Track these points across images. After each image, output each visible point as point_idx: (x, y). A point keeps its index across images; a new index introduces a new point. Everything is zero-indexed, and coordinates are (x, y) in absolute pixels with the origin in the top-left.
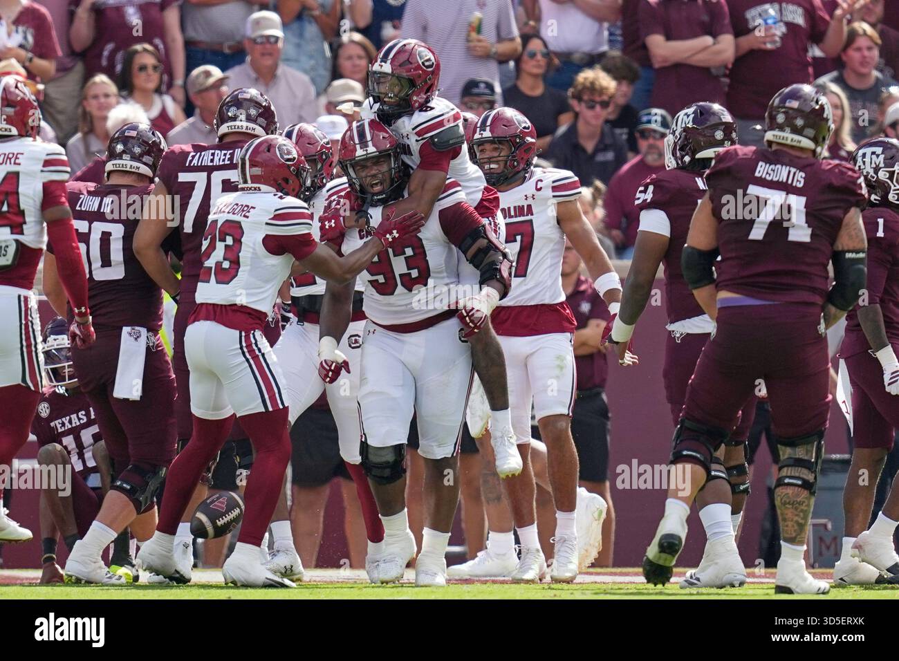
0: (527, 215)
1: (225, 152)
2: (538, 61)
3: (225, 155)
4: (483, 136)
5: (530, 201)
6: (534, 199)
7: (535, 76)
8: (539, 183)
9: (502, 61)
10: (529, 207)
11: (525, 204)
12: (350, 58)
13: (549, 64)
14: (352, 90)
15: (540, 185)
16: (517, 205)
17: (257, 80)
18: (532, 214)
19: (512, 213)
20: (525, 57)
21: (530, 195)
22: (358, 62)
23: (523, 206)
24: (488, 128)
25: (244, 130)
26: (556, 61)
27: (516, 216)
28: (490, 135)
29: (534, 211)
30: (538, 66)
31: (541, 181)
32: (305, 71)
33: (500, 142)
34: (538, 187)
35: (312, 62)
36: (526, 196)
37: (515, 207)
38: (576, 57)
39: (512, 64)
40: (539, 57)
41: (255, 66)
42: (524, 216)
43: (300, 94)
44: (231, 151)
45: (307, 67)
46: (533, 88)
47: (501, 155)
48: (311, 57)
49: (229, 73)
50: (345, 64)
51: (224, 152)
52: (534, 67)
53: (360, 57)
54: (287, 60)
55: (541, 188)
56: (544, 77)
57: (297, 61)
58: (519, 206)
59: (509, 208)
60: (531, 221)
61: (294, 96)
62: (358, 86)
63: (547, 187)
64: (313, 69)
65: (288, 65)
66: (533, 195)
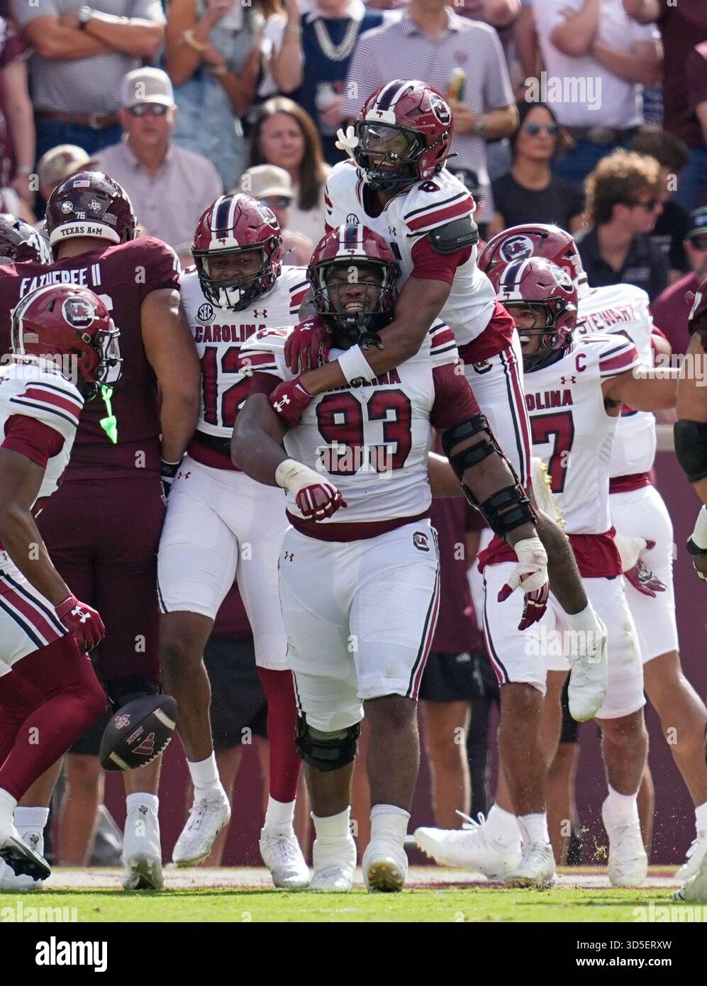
0: (564, 404)
1: (77, 271)
2: (542, 139)
3: (77, 276)
4: (511, 298)
5: (568, 386)
6: (574, 382)
7: (538, 161)
8: (581, 359)
9: (491, 138)
10: (567, 393)
11: (562, 389)
12: (279, 134)
13: (558, 144)
14: (276, 180)
15: (582, 362)
16: (549, 390)
17: (138, 167)
18: (571, 403)
19: (543, 402)
20: (524, 134)
21: (568, 377)
22: (289, 140)
23: (558, 392)
24: (517, 287)
25: (85, 234)
26: (568, 140)
27: (548, 406)
28: (521, 298)
29: (574, 397)
30: (543, 147)
31: (583, 356)
32: (205, 153)
33: (535, 308)
34: (581, 366)
35: (215, 141)
36: (563, 378)
37: (546, 394)
38: (596, 133)
39: (505, 143)
40: (544, 134)
41: (135, 146)
42: (559, 405)
43: (199, 187)
44: (86, 269)
45: (208, 147)
46: (535, 178)
47: (536, 326)
48: (214, 133)
49: (99, 157)
50: (271, 144)
51: (73, 272)
52: (538, 147)
53: (292, 134)
54: (180, 136)
55: (584, 367)
56: (552, 163)
57: (193, 137)
58: (552, 392)
59: (538, 395)
60: (569, 414)
61: (190, 189)
62: (283, 175)
63: (592, 365)
64: (216, 150)
65: (182, 145)
66: (573, 378)
